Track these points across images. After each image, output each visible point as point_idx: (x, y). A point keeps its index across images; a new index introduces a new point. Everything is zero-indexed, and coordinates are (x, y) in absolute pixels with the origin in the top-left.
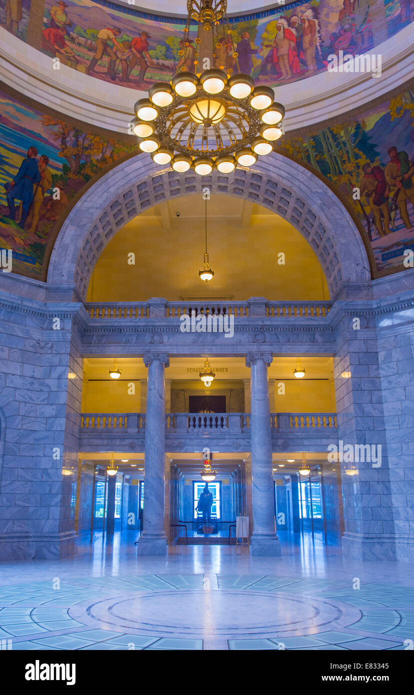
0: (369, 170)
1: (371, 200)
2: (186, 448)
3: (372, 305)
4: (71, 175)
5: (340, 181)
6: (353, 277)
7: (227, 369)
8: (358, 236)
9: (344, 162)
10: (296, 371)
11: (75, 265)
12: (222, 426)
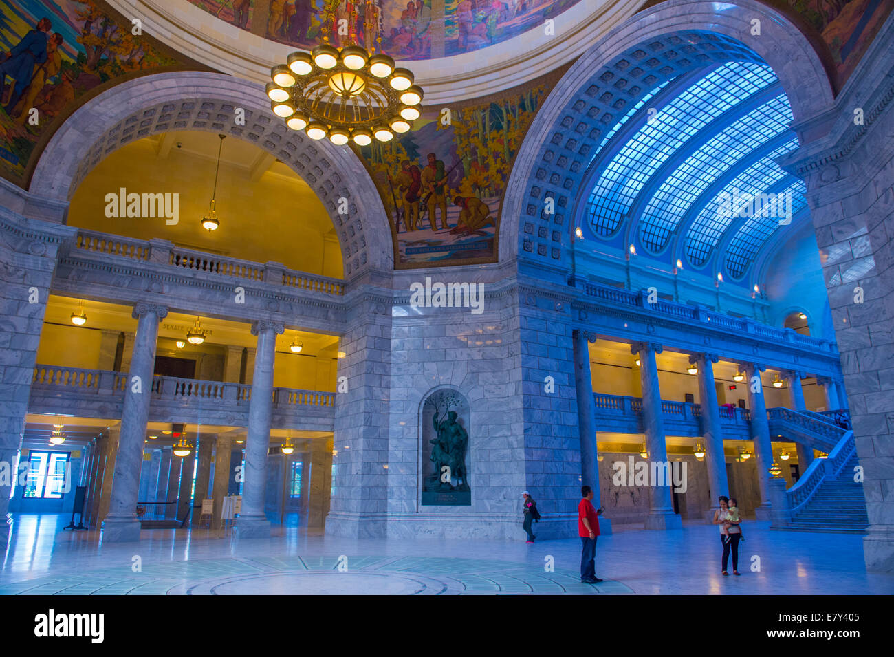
0: (407, 167)
1: (404, 194)
2: (171, 417)
3: (393, 294)
4: (85, 68)
5: (379, 167)
6: (378, 264)
9: (386, 151)
10: (294, 345)
11: (71, 179)
12: (215, 395)
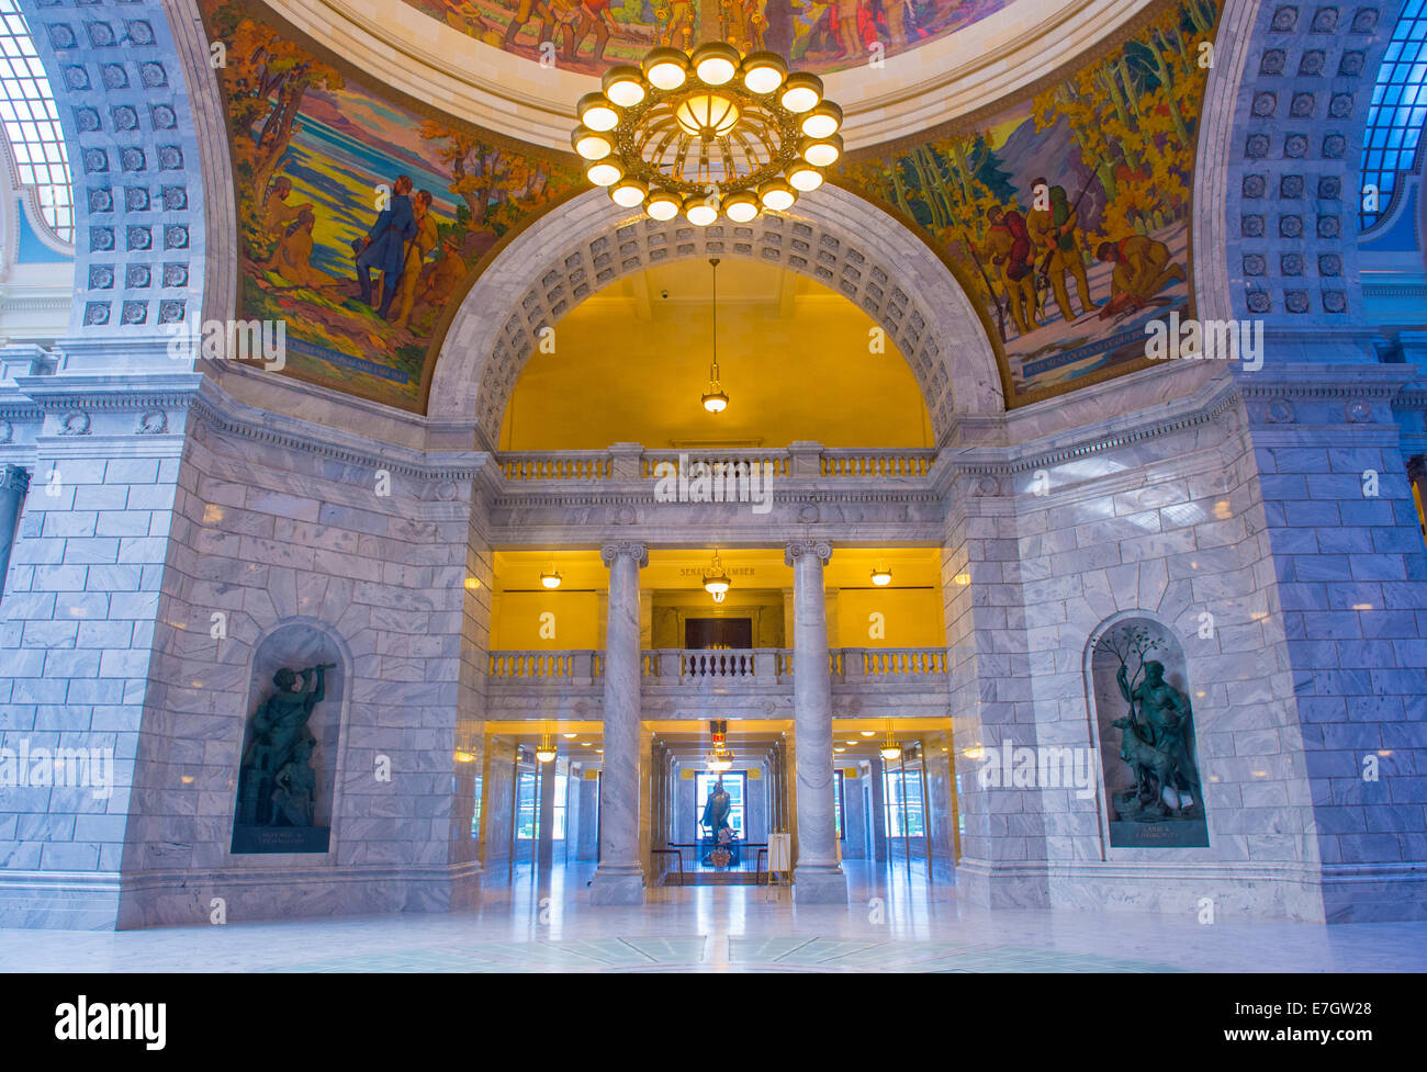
0: (999, 218)
1: (1004, 269)
2: (677, 712)
3: (1007, 455)
4: (471, 225)
5: (949, 236)
6: (974, 407)
7: (752, 571)
8: (982, 333)
9: (956, 202)
10: (875, 573)
11: (477, 385)
12: (743, 672)
